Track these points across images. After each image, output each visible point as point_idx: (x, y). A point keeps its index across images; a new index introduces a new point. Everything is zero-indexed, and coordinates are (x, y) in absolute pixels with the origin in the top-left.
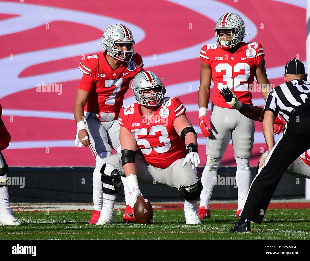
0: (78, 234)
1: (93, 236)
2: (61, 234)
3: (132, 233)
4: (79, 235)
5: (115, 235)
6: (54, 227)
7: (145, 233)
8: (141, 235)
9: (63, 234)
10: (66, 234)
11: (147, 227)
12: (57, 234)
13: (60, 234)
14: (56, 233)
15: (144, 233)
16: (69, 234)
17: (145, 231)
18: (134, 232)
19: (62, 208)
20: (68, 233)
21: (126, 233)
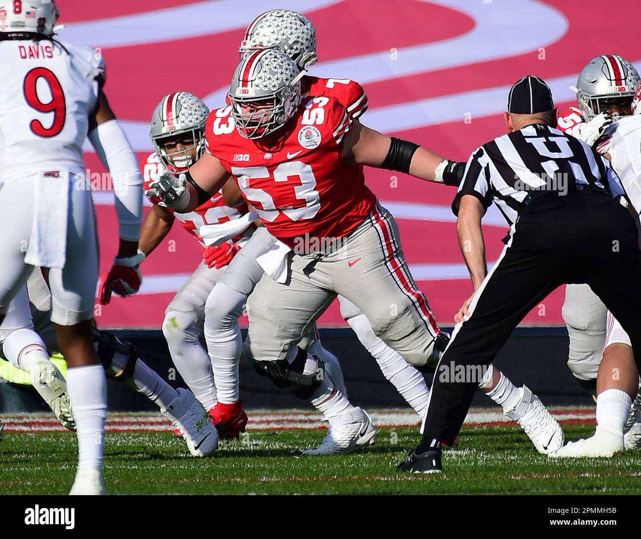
0: (421, 479)
1: (455, 484)
2: (382, 479)
3: (544, 477)
4: (424, 482)
5: (504, 482)
6: (365, 465)
7: (572, 475)
8: (563, 481)
9: (386, 479)
10: (393, 480)
11: (578, 462)
12: (373, 480)
13: (380, 481)
14: (370, 477)
15: (571, 477)
16: (399, 480)
17: (572, 472)
18: (547, 475)
19: (382, 420)
20: (397, 478)
21: (530, 476)
